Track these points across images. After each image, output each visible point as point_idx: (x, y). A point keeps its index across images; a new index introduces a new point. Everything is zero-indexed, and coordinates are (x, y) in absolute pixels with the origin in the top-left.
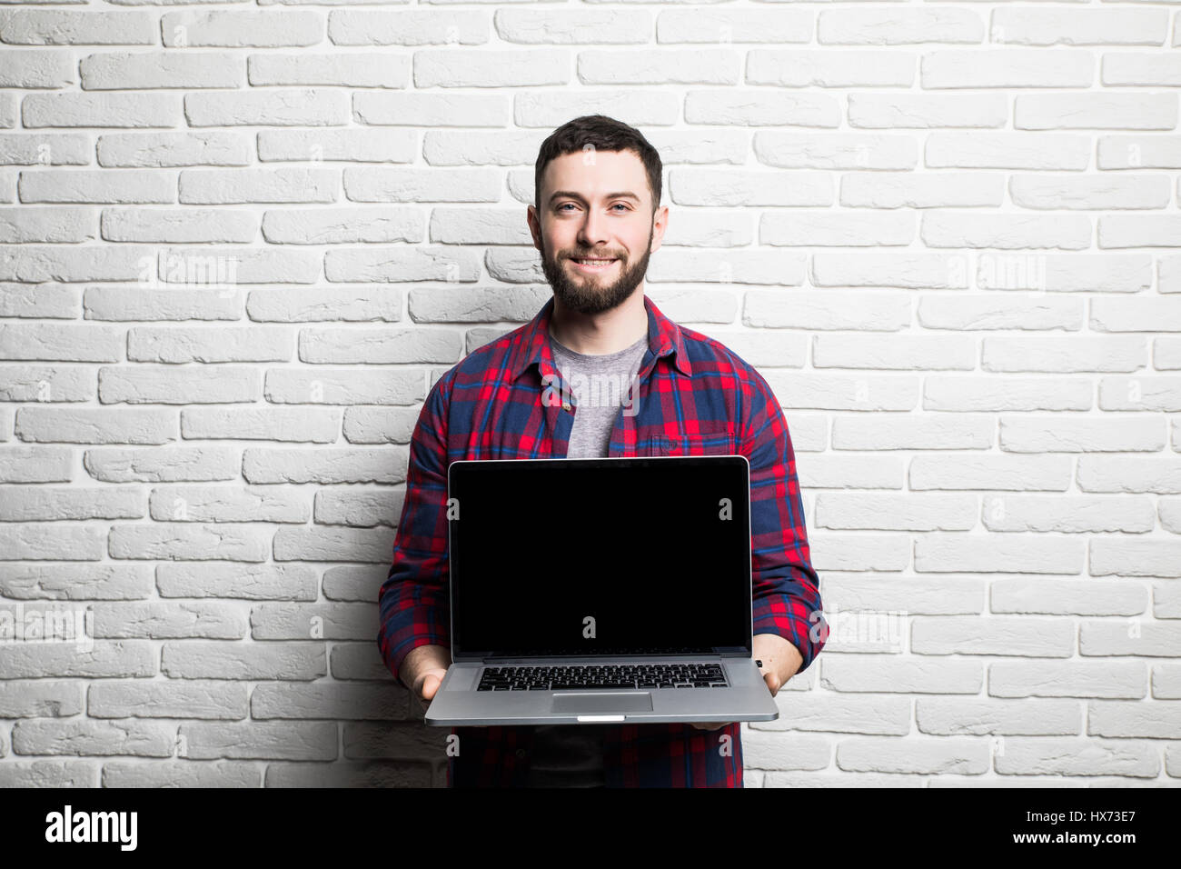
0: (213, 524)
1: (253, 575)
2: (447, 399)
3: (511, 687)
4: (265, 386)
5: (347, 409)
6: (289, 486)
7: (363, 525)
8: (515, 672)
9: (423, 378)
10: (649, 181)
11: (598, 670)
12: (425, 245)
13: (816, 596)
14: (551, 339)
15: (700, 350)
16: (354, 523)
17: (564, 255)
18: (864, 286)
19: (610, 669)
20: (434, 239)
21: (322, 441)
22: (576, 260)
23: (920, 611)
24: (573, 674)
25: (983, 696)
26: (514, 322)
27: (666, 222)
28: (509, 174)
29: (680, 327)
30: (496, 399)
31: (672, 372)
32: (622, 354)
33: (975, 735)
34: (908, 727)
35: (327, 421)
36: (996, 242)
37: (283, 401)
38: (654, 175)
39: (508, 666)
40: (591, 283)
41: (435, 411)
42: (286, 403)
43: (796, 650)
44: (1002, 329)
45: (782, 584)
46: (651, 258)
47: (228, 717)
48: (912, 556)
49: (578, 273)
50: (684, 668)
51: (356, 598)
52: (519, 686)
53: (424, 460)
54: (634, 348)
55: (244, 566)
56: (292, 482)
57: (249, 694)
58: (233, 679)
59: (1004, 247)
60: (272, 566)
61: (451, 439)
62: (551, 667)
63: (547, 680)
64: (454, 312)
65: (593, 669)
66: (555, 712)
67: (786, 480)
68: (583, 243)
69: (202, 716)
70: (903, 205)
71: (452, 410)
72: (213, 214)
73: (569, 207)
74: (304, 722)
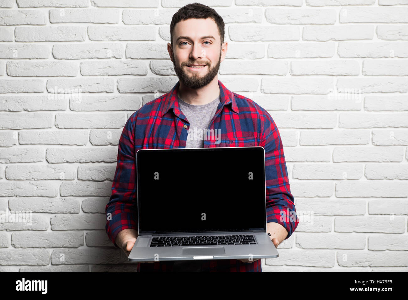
0: (34, 181)
1: (51, 202)
2: (134, 124)
3: (164, 245)
4: (55, 121)
5: (91, 131)
6: (66, 164)
7: (99, 180)
8: (166, 239)
9: (124, 117)
10: (219, 31)
11: (201, 238)
12: (124, 59)
13: (293, 206)
14: (178, 98)
15: (242, 102)
16: (95, 179)
17: (184, 64)
18: (313, 75)
19: (206, 238)
20: (128, 56)
21: (81, 144)
22: (189, 66)
23: (338, 214)
24: (190, 240)
25: (366, 250)
26: (163, 92)
27: (227, 49)
28: (160, 28)
29: (233, 93)
30: (155, 124)
31: (230, 111)
32: (209, 105)
33: (363, 267)
34: (334, 264)
35: (82, 136)
36: (370, 55)
37: (63, 127)
38: (221, 28)
39: (163, 237)
40: (195, 75)
41: (129, 129)
42: (65, 128)
43: (285, 229)
44: (373, 92)
45: (279, 201)
46: (221, 64)
47: (41, 264)
48: (334, 190)
49: (190, 71)
50: (238, 237)
51: (96, 211)
52: (167, 245)
53: (124, 150)
54: (214, 102)
55: (47, 199)
56: (68, 162)
57: (50, 254)
58: (43, 248)
59: (374, 57)
60: (59, 199)
61: (136, 141)
62: (181, 237)
63: (179, 242)
64: (137, 88)
65: (199, 238)
66: (183, 255)
67: (279, 157)
68: (192, 59)
69: (30, 264)
70: (330, 40)
71: (136, 128)
72: (30, 46)
73: (185, 43)
74: (74, 265)
